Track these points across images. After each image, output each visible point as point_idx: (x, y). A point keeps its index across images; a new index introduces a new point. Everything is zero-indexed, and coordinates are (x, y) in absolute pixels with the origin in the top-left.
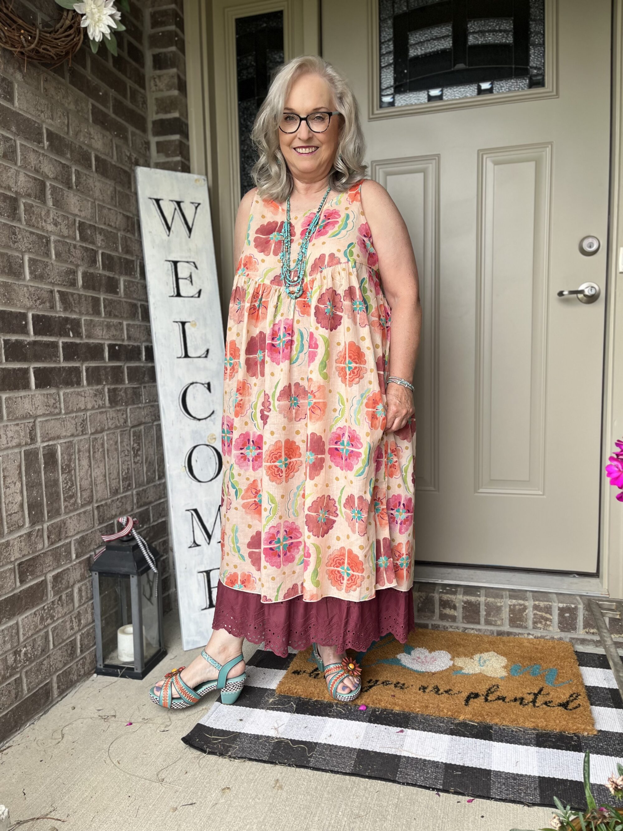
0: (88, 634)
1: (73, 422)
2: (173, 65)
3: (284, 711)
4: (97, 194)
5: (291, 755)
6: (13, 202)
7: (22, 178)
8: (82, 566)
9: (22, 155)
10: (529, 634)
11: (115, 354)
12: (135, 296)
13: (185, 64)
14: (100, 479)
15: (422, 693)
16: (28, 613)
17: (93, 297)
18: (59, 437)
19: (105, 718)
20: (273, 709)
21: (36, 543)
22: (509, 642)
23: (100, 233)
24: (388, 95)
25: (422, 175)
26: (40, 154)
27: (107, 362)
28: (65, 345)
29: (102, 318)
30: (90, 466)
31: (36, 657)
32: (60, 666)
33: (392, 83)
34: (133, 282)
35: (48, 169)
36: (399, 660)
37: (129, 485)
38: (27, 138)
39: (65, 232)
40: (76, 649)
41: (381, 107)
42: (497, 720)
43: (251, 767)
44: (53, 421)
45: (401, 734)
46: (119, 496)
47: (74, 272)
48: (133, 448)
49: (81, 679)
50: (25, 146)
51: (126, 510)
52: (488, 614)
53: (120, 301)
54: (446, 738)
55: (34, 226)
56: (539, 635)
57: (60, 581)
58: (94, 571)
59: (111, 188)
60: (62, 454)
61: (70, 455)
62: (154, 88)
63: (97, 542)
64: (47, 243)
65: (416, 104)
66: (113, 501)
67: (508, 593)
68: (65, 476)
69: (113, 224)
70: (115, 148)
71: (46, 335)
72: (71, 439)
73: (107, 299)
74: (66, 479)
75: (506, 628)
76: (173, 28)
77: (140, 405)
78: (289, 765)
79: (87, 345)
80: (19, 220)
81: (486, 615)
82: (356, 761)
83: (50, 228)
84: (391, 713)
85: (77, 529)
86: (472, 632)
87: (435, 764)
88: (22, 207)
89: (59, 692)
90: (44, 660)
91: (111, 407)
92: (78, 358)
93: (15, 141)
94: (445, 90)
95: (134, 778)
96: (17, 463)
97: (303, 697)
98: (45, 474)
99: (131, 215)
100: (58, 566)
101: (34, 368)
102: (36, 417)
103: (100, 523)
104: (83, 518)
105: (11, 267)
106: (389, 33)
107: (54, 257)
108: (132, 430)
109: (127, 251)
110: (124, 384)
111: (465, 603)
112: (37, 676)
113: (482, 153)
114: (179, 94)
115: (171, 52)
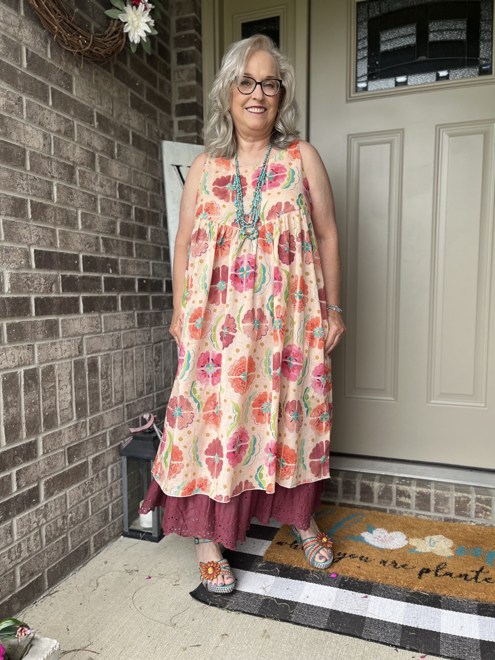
0: (118, 504)
1: (111, 339)
2: (193, 61)
3: (270, 574)
4: (133, 162)
5: (276, 610)
6: (71, 170)
7: (78, 151)
8: (114, 451)
9: (78, 133)
10: (471, 522)
11: (143, 286)
12: (159, 241)
13: (201, 60)
14: (129, 384)
15: (383, 567)
16: (74, 487)
17: (127, 242)
18: (99, 351)
19: (130, 572)
20: (261, 572)
21: (81, 433)
22: (454, 527)
23: (134, 193)
24: (363, 82)
25: (389, 145)
26: (91, 131)
27: (137, 293)
28: (106, 279)
29: (134, 259)
30: (122, 374)
31: (79, 521)
32: (96, 528)
33: (366, 72)
34: (158, 230)
35: (97, 144)
36: (363, 538)
37: (151, 389)
38: (82, 120)
39: (109, 192)
40: (108, 516)
41: (356, 91)
42: (445, 592)
43: (244, 619)
44: (95, 338)
45: (366, 599)
46: (143, 397)
47: (114, 223)
48: (155, 360)
49: (111, 540)
50: (81, 126)
51: (148, 408)
52: (437, 504)
53: (148, 245)
54: (403, 604)
55: (85, 188)
56: (480, 523)
57: (98, 463)
58: (123, 455)
59: (143, 158)
60: (101, 364)
61: (107, 365)
62: (177, 79)
63: (126, 433)
64: (95, 201)
65: (385, 89)
66: (138, 401)
67: (454, 487)
68: (104, 381)
69: (144, 185)
70: (147, 127)
71: (91, 271)
72: (109, 352)
73: (138, 244)
74: (104, 383)
75: (452, 516)
76: (193, 31)
77: (161, 327)
78: (275, 619)
79: (122, 279)
80: (75, 183)
81: (435, 504)
82: (329, 619)
83: (98, 189)
84: (357, 582)
85: (111, 422)
86: (423, 517)
87: (394, 626)
88: (77, 173)
89: (95, 549)
90: (85, 523)
91: (139, 328)
92: (115, 289)
93: (73, 122)
94: (409, 77)
95: (152, 621)
96: (68, 371)
97: (285, 563)
98: (89, 379)
99: (157, 178)
100: (97, 451)
101: (83, 297)
102: (84, 335)
103: (128, 418)
104: (116, 414)
105: (68, 219)
106: (364, 33)
107: (99, 211)
108: (155, 346)
109: (154, 206)
110: (149, 310)
111: (418, 493)
112: (79, 536)
113: (439, 128)
114: (197, 83)
115: (191, 51)
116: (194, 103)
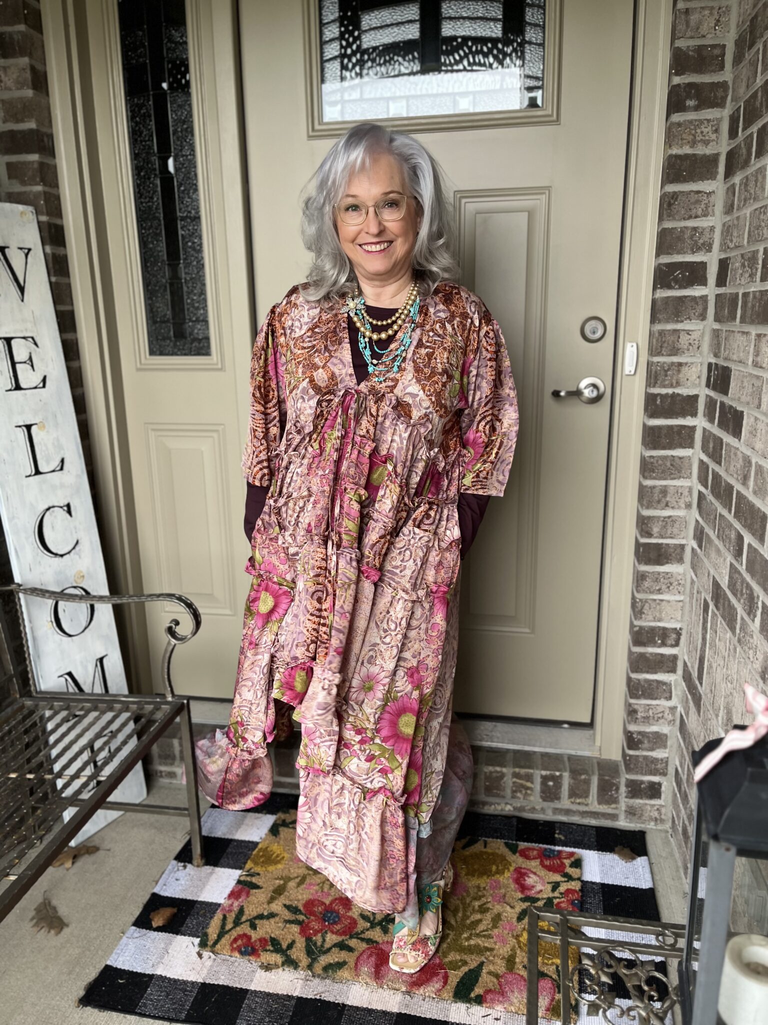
2: (23, 53)
113: (459, 196)
114: (34, 94)
115: (19, 32)
116: (31, 131)
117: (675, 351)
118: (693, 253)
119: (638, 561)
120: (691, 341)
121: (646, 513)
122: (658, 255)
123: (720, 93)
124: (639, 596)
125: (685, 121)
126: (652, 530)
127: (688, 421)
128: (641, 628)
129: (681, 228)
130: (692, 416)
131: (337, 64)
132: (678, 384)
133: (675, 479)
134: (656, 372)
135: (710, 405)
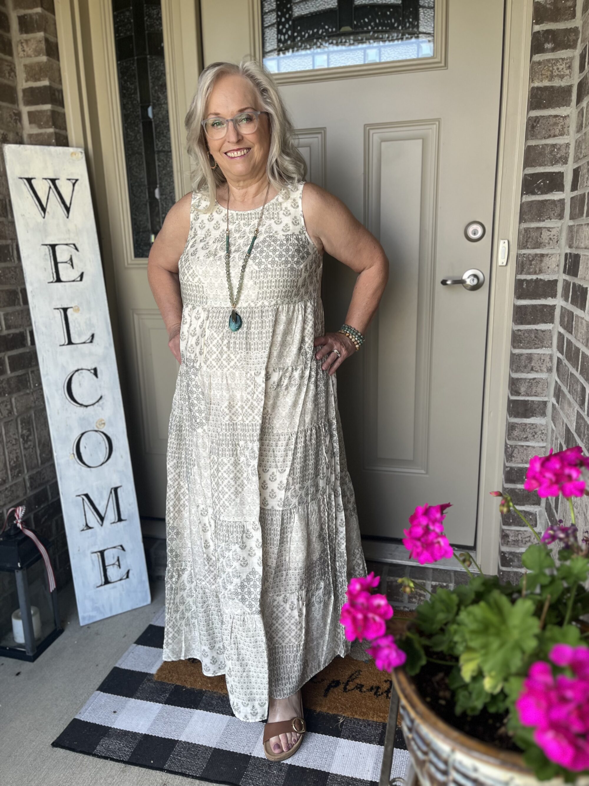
2: (39, 29)
3: (157, 701)
13: (55, 26)
24: (272, 59)
33: (276, 47)
48: (22, 435)
62: (21, 54)
65: (301, 71)
77: (28, 391)
108: (20, 418)
110: (6, 374)
113: (368, 128)
114: (48, 60)
115: (37, 13)
116: (45, 87)
117: (538, 245)
118: (553, 165)
119: (509, 414)
120: (551, 237)
121: (515, 375)
122: (524, 168)
123: (572, 37)
124: (509, 443)
125: (544, 60)
126: (520, 389)
127: (550, 301)
128: (512, 468)
129: (542, 145)
130: (552, 298)
131: (274, 30)
132: (541, 271)
133: (538, 348)
134: (522, 262)
135: (566, 286)
